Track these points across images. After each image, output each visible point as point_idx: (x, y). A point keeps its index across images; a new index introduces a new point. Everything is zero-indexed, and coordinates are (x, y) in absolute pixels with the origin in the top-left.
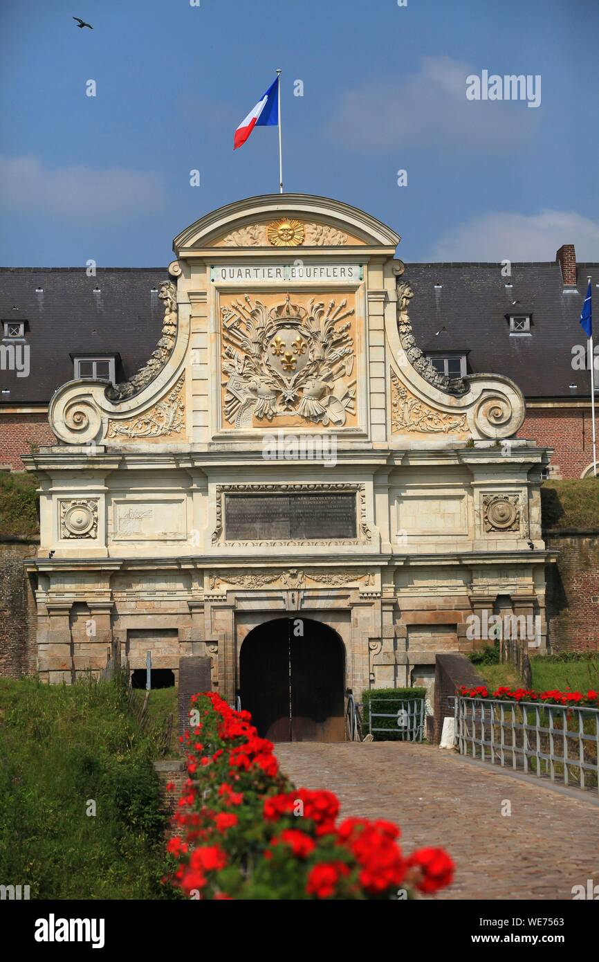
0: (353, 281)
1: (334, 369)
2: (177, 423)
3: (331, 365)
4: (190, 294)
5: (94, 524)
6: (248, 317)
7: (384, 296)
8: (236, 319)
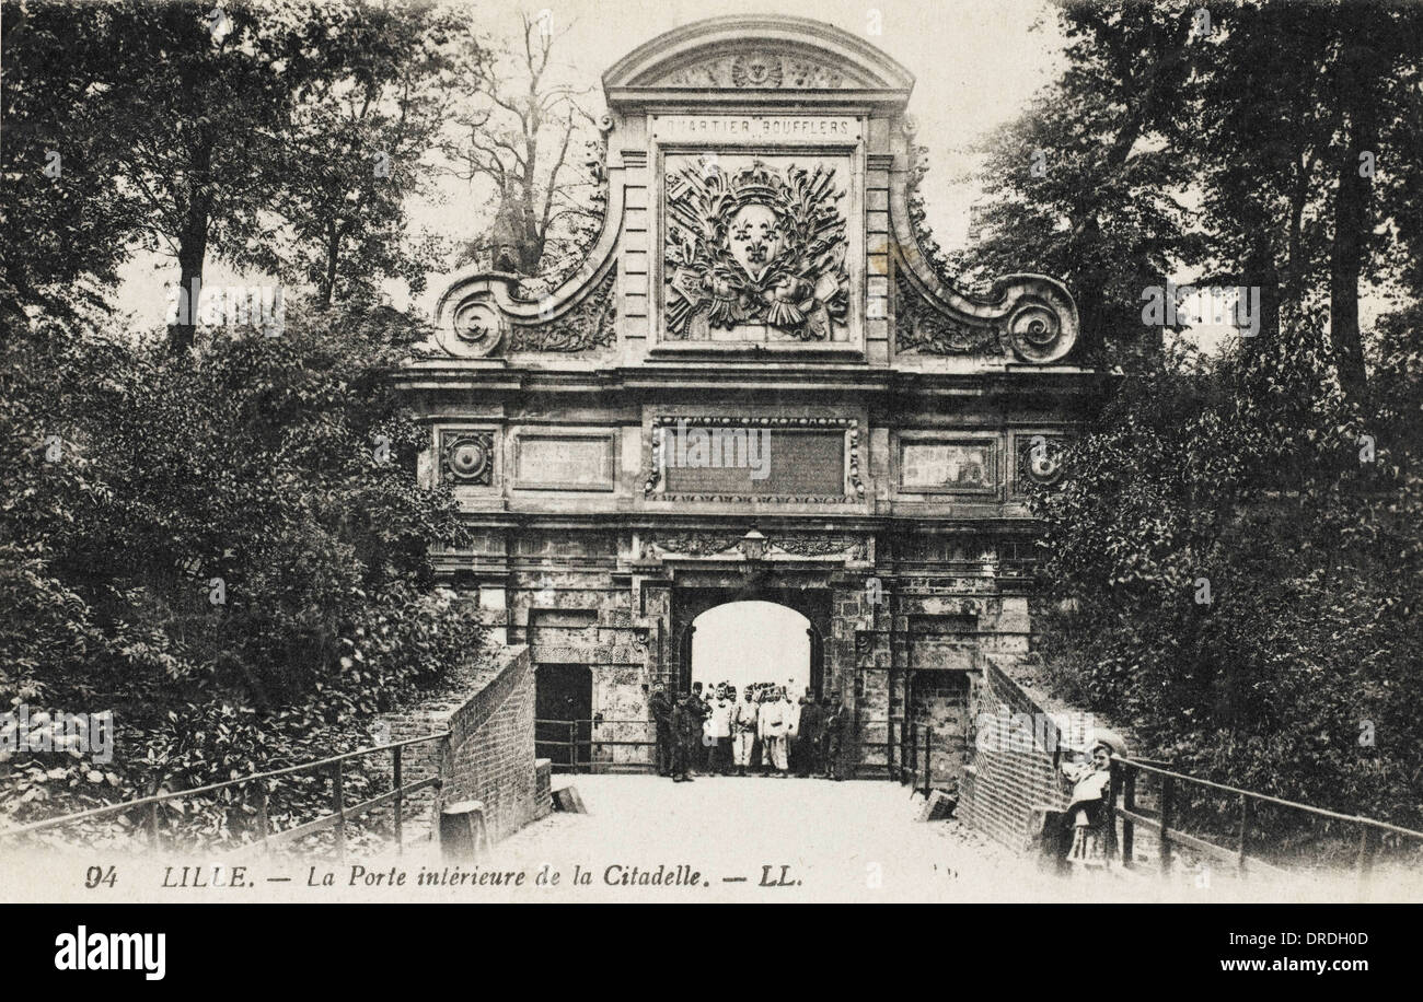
0: (849, 139)
1: (820, 261)
2: (604, 333)
3: (814, 256)
4: (624, 153)
5: (487, 465)
6: (703, 186)
7: (888, 162)
8: (685, 188)
